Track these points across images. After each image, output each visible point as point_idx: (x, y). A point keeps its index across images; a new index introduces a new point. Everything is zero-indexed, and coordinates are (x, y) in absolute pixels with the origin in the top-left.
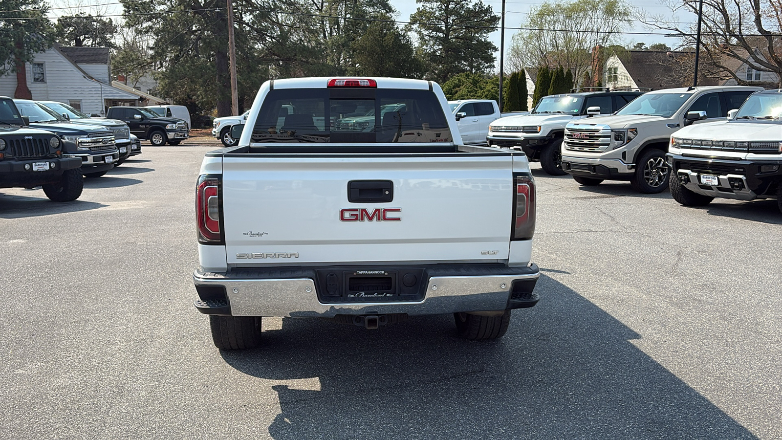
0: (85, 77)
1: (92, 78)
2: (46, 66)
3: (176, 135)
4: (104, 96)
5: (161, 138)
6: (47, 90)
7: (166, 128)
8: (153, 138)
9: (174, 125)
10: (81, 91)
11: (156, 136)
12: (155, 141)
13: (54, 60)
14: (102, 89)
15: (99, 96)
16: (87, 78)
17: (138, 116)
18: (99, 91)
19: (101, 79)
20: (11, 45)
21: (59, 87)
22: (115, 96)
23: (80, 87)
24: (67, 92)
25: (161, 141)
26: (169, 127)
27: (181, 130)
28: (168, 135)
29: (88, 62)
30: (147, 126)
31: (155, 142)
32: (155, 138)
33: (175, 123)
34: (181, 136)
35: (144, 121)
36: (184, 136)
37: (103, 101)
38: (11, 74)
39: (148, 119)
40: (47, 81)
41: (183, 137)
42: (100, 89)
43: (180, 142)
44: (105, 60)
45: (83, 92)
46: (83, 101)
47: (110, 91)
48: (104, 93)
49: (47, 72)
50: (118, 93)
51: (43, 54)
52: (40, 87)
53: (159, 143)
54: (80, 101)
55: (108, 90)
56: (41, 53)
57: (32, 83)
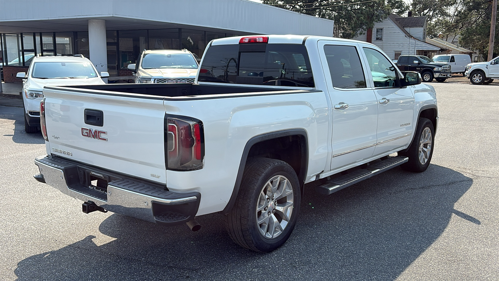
0: (406, 36)
1: (412, 37)
2: (384, 30)
3: (440, 75)
4: (417, 48)
5: (430, 77)
6: (383, 45)
7: (434, 70)
8: (424, 76)
9: (440, 68)
10: (403, 45)
11: (426, 75)
12: (426, 78)
13: (389, 27)
14: (416, 44)
15: (413, 48)
16: (407, 37)
17: (416, 62)
18: (413, 45)
19: (418, 37)
20: (361, 19)
21: (389, 43)
22: (424, 48)
23: (402, 43)
24: (393, 46)
25: (429, 79)
26: (436, 69)
27: (445, 72)
28: (434, 75)
29: (410, 27)
30: (421, 68)
31: (425, 80)
32: (425, 77)
33: (441, 66)
34: (444, 75)
35: (420, 65)
36: (447, 76)
37: (416, 52)
38: (359, 36)
39: (423, 64)
40: (383, 39)
41: (445, 77)
42: (414, 44)
43: (445, 80)
44: (422, 25)
45: (403, 46)
46: (403, 52)
47: (421, 45)
48: (417, 47)
49: (384, 34)
50: (426, 46)
51: (381, 23)
52: (379, 44)
53: (428, 80)
54: (401, 52)
55: (420, 44)
56: (379, 22)
57: (375, 41)
